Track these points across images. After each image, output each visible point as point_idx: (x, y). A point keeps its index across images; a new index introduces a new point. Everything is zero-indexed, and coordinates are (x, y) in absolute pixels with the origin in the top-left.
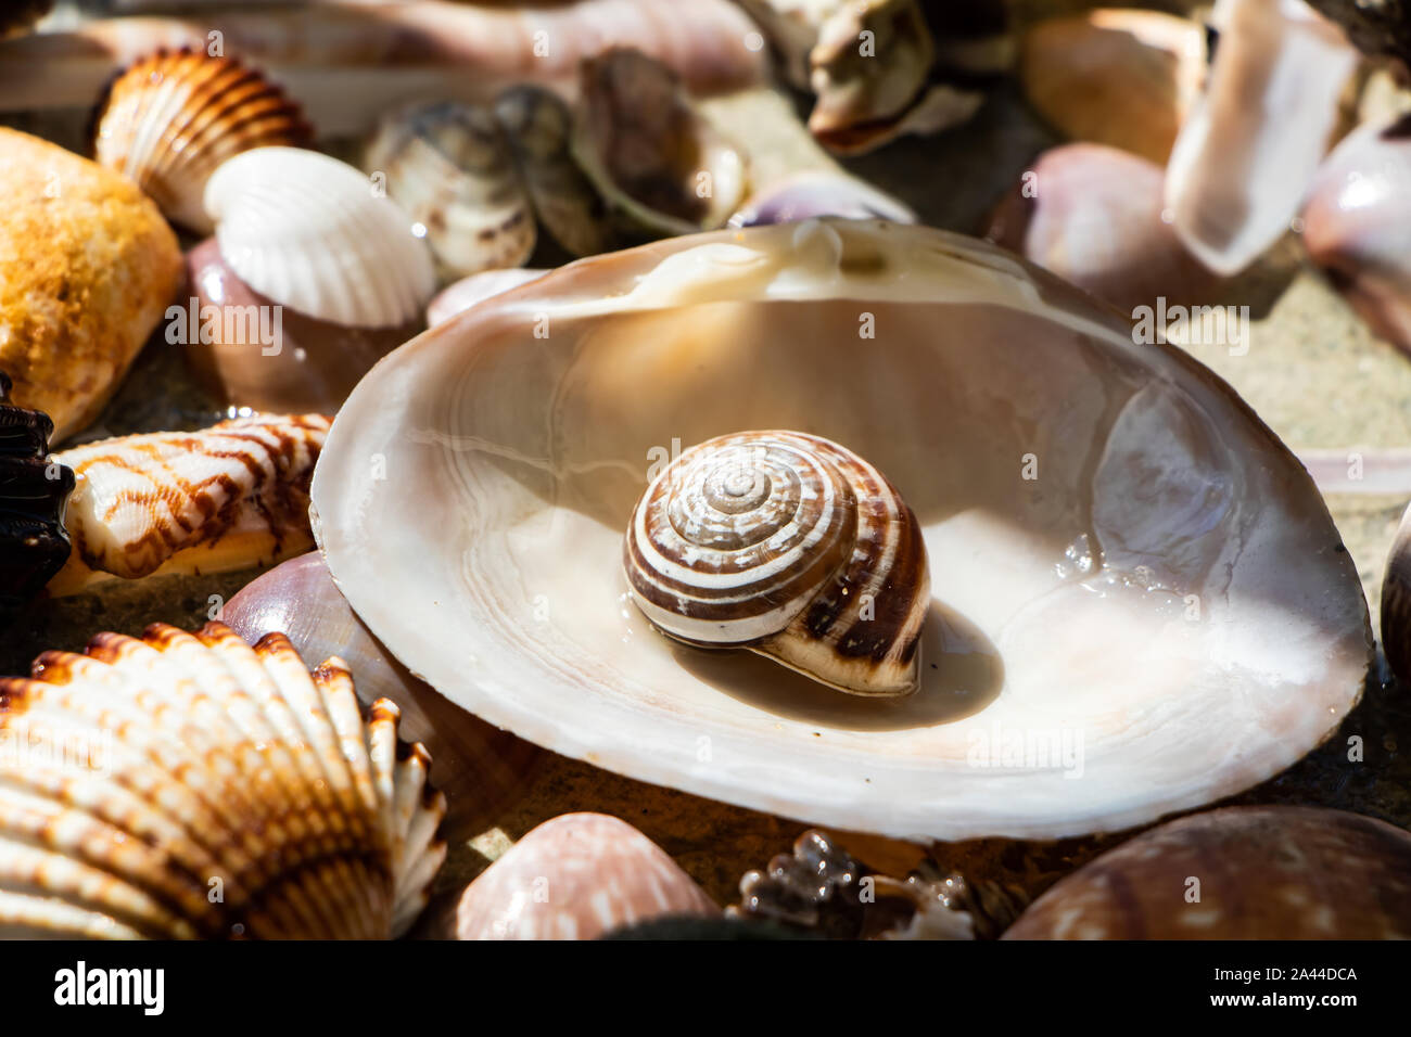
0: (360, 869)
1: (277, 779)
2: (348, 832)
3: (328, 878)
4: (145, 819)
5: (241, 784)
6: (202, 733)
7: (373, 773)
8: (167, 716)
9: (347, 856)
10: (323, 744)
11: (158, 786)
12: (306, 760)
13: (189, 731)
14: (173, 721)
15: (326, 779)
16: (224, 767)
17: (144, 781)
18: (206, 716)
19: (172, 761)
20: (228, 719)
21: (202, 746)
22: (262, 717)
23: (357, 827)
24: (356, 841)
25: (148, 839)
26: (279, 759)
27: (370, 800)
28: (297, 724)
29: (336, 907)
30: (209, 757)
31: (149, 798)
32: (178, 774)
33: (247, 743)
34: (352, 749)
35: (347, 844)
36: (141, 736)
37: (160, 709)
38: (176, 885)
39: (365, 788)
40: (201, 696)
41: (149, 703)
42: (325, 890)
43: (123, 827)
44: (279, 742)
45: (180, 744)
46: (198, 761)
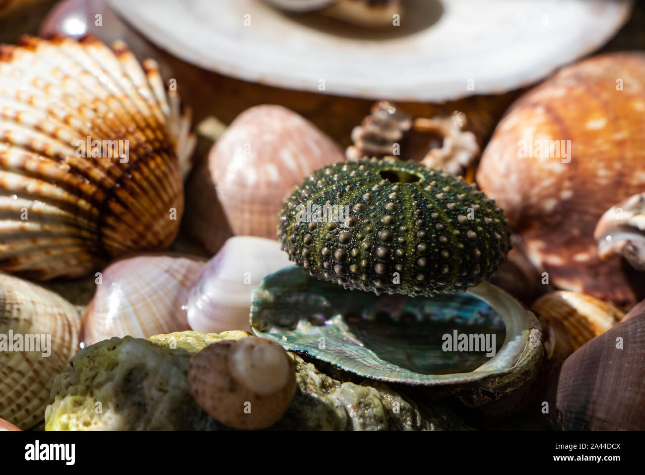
0: (165, 156)
1: (116, 116)
2: (156, 139)
3: (152, 165)
4: (54, 147)
5: (99, 122)
6: (73, 96)
7: (158, 104)
8: (52, 90)
9: (158, 152)
10: (131, 92)
11: (57, 129)
12: (127, 103)
13: (66, 97)
14: (56, 92)
15: (139, 112)
16: (90, 114)
17: (49, 127)
18: (72, 87)
19: (62, 114)
20: (84, 87)
21: (76, 104)
22: (100, 84)
23: (160, 135)
24: (161, 142)
25: (58, 158)
26: (114, 105)
27: (161, 119)
28: (117, 84)
29: (159, 179)
30: (80, 110)
31: (54, 136)
32: (66, 121)
33: (97, 100)
34: (145, 92)
35: (157, 145)
36: (42, 103)
37: (47, 87)
38: (76, 180)
39: (157, 113)
40: (66, 77)
41: (41, 83)
42: (152, 171)
43: (43, 153)
44: (112, 96)
45: (63, 105)
46: (75, 113)
